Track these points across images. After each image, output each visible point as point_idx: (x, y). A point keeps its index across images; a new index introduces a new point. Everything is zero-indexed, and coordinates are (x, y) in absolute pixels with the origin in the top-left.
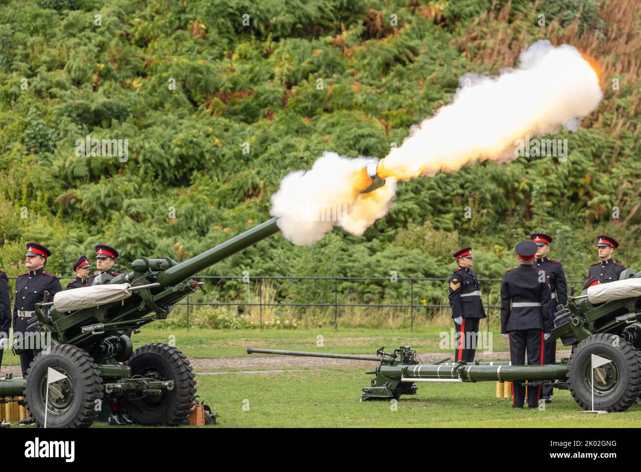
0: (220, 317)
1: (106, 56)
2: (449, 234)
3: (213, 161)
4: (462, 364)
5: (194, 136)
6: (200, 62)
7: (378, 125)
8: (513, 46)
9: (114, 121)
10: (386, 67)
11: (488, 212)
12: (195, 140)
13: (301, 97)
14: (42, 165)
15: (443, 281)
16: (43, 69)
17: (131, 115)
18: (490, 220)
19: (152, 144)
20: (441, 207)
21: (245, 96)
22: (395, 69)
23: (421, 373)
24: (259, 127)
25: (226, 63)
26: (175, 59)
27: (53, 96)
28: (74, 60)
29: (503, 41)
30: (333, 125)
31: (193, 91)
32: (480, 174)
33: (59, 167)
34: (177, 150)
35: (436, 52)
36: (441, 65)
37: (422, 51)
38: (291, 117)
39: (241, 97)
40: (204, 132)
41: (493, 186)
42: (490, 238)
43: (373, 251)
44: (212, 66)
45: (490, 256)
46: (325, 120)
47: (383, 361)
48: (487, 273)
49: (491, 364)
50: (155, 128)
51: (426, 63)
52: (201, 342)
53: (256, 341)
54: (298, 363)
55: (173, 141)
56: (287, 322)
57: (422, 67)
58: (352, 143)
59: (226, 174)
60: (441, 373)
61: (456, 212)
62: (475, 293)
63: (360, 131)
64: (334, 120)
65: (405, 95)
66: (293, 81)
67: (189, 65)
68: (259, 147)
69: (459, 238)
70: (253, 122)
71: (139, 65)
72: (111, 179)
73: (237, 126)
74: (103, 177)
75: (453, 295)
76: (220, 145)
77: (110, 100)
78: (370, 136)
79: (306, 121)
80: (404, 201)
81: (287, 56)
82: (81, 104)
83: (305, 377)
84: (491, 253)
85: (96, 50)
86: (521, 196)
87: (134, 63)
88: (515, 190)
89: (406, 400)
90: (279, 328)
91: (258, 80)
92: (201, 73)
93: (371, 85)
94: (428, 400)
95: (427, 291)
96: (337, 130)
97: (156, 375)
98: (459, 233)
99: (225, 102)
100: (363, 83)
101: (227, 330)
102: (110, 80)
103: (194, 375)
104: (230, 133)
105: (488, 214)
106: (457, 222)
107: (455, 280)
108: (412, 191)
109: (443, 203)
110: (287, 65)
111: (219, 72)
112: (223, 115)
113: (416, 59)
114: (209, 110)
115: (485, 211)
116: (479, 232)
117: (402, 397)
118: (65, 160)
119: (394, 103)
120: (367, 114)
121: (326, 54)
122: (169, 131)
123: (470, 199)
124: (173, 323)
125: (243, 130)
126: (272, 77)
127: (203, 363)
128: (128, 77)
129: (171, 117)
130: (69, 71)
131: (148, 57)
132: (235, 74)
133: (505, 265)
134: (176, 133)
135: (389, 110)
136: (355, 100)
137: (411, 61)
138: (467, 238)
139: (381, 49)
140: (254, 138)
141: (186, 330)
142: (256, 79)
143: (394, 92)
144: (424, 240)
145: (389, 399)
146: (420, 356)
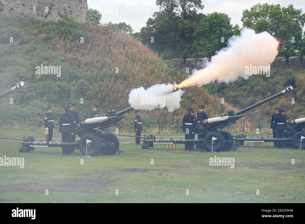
2: (45, 102)
4: (48, 142)
7: (25, 70)
8: (65, 48)
10: (27, 53)
11: (57, 96)
15: (43, 117)
23: (36, 144)
29: (62, 46)
35: (42, 49)
36: (43, 53)
37: (38, 48)
41: (58, 89)
42: (57, 104)
43: (22, 107)
46: (9, 68)
47: (25, 140)
48: (56, 114)
49: (57, 141)
51: (39, 52)
57: (38, 53)
60: (42, 144)
61: (47, 96)
62: (52, 121)
65: (33, 61)
78: (22, 73)
80: (32, 92)
84: (57, 108)
86: (67, 92)
88: (65, 90)
89: (31, 152)
93: (23, 58)
94: (38, 152)
95: (38, 119)
98: (48, 102)
100: (20, 58)
106: (47, 99)
108: (34, 90)
109: (44, 93)
116: (54, 102)
117: (31, 151)
123: (51, 92)
133: (61, 112)
135: (28, 66)
137: (35, 51)
138: (50, 104)
139: (26, 47)
144: (38, 104)
145: (27, 152)
146: (36, 139)
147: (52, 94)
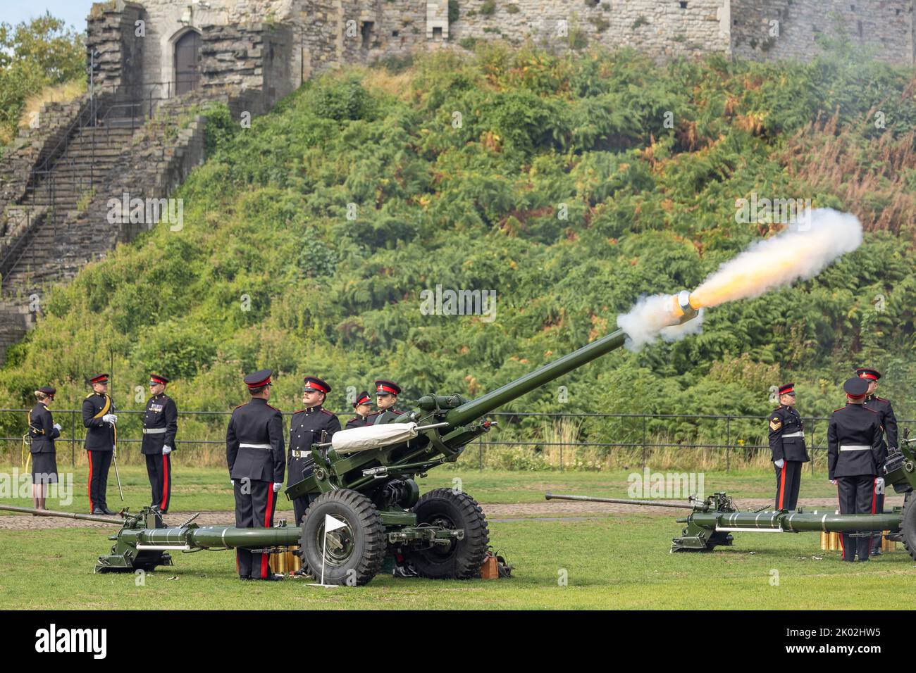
0: (516, 457)
1: (391, 170)
2: (770, 367)
3: (509, 286)
4: (783, 512)
5: (487, 259)
6: (494, 177)
7: (691, 247)
8: (841, 160)
9: (399, 241)
10: (700, 183)
11: (813, 343)
12: (488, 262)
13: (605, 216)
14: (320, 290)
15: (762, 419)
16: (321, 185)
17: (418, 236)
18: (814, 352)
19: (442, 266)
20: (760, 337)
21: (544, 214)
22: (710, 185)
23: (738, 521)
24: (559, 249)
25: (521, 179)
26: (466, 174)
27: (331, 214)
28: (356, 174)
29: (830, 154)
30: (641, 246)
31: (486, 208)
32: (803, 301)
33: (339, 292)
34: (469, 273)
35: (755, 167)
36: (761, 181)
37: (740, 165)
38: (595, 238)
39: (539, 215)
40: (499, 254)
41: (818, 315)
42: (814, 372)
43: (685, 385)
44: (507, 182)
45: (814, 391)
46: (632, 241)
47: (696, 508)
48: (811, 410)
49: (815, 512)
50: (444, 249)
51: (744, 179)
52: (495, 485)
53: (556, 484)
54: (602, 509)
55: (465, 264)
56: (590, 463)
57: (739, 183)
58: (662, 266)
59: (523, 300)
60: (759, 522)
61: (776, 342)
62: (798, 434)
63: (671, 254)
64: (642, 241)
65: (721, 214)
66: (596, 197)
67: (482, 181)
68: (559, 271)
69: (781, 372)
70: (553, 243)
71: (427, 180)
72: (395, 305)
73: (534, 247)
74: (387, 303)
75: (773, 434)
76: (516, 268)
77: (395, 218)
78: (682, 258)
79: (611, 242)
80: (719, 330)
81: (591, 170)
82: (364, 223)
83: (609, 526)
84: (816, 388)
85: (379, 163)
86: (849, 325)
87: (421, 178)
88: (843, 319)
89: (721, 551)
90: (581, 470)
91: (558, 197)
92: (496, 190)
93: (683, 203)
94: (745, 551)
95: (744, 429)
96: (646, 251)
97: (445, 522)
98: (781, 366)
99: (521, 221)
100: (673, 201)
101: (523, 472)
102: (395, 197)
103: (486, 524)
104: (527, 255)
105: (812, 345)
106: (778, 353)
107: (775, 419)
108: (729, 319)
109: (763, 332)
110: (590, 180)
111: (515, 187)
112: (520, 235)
113: (733, 173)
114: (504, 230)
115: (809, 342)
116: (803, 365)
117: (717, 547)
118: (345, 284)
119: (708, 222)
120: (679, 235)
121: (633, 169)
122: (460, 253)
123: (793, 329)
124: (464, 464)
125: (541, 251)
126: (573, 194)
127: (498, 509)
128: (415, 194)
129: (462, 237)
130: (350, 187)
131: (437, 171)
132: (533, 190)
133: (830, 401)
134: (468, 255)
135: (703, 230)
136: (665, 219)
137: (728, 177)
138: (789, 371)
139: (693, 162)
140: (553, 260)
141: (478, 471)
142: (555, 196)
143: (708, 210)
144: (742, 373)
145: (703, 551)
146: (736, 503)
147: (793, 334)
